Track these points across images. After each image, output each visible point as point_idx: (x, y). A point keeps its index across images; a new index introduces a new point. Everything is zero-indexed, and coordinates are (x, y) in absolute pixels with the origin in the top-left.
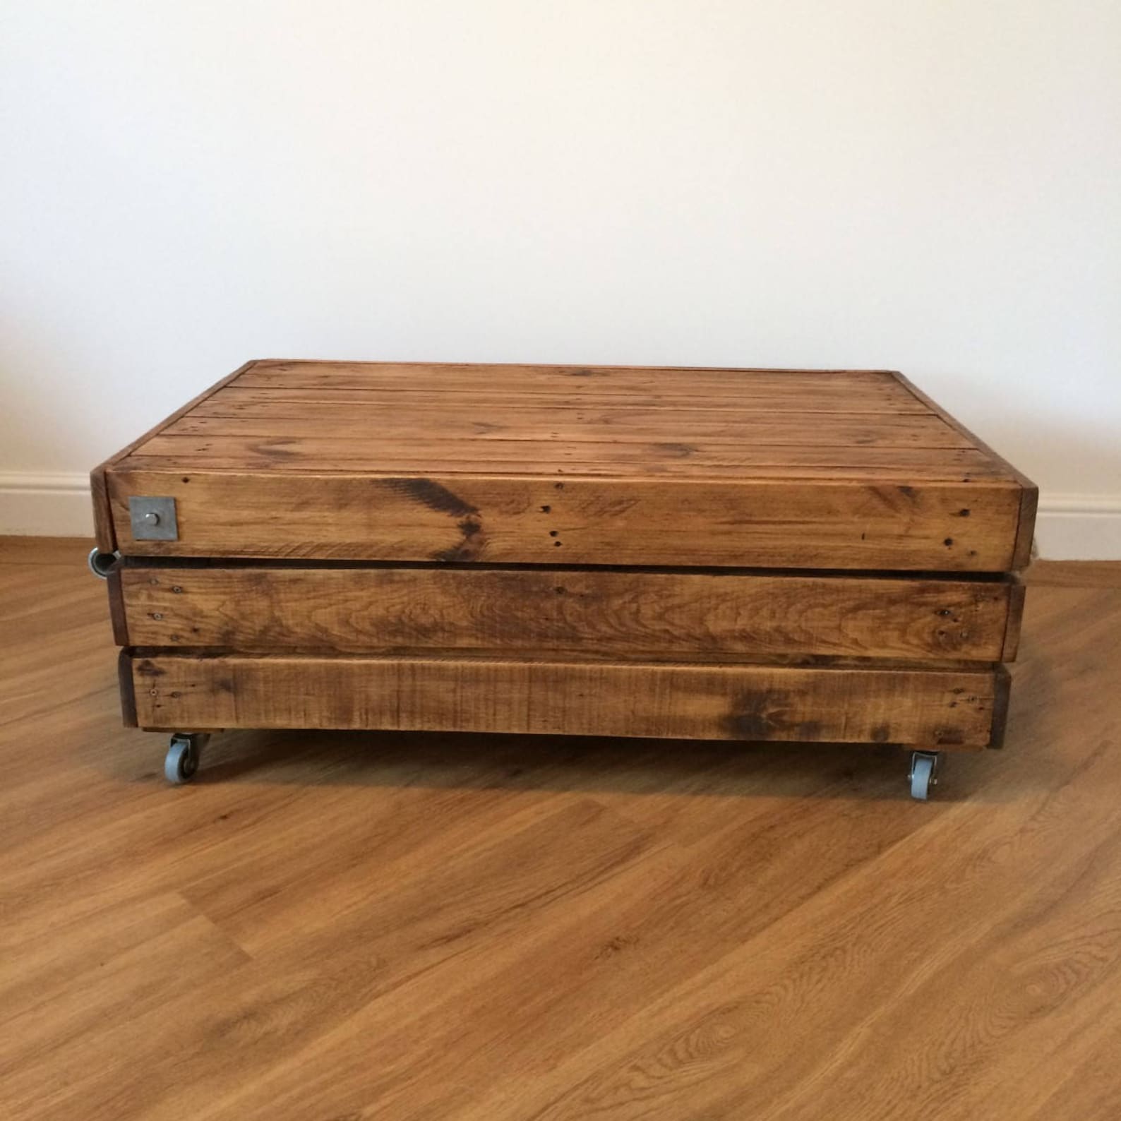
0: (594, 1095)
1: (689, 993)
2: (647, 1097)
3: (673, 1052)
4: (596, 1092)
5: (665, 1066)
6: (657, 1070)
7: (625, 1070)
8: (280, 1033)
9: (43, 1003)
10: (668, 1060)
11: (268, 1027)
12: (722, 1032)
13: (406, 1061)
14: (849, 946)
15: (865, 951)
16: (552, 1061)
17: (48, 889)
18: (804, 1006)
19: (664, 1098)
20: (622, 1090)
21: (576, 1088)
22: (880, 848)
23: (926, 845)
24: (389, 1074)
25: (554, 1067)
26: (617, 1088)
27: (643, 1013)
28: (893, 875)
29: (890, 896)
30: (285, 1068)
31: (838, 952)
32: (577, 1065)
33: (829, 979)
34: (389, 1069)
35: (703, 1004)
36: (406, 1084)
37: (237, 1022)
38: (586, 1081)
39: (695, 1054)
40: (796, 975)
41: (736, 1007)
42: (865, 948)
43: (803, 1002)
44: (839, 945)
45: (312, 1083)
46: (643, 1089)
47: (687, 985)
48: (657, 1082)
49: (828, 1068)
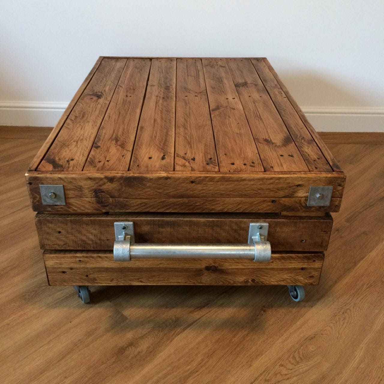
0: (268, 378)
1: (295, 331)
2: (288, 379)
3: (294, 358)
4: (269, 376)
5: (292, 364)
6: (290, 366)
7: (277, 366)
8: (144, 352)
9: (51, 341)
10: (293, 361)
11: (139, 349)
12: (311, 348)
13: (194, 364)
14: (352, 308)
15: (358, 310)
16: (249, 363)
17: (44, 288)
18: (340, 335)
19: (295, 378)
20: (278, 375)
21: (261, 374)
22: (355, 264)
23: (372, 262)
24: (189, 370)
25: (251, 366)
26: (276, 375)
27: (280, 340)
28: (362, 276)
29: (363, 286)
30: (148, 368)
31: (348, 311)
32: (260, 364)
33: (347, 323)
34: (189, 367)
35: (302, 335)
36: (196, 374)
37: (127, 347)
38: (264, 372)
39: (303, 358)
40: (334, 322)
41: (315, 337)
42: (358, 309)
43: (339, 334)
44: (348, 308)
45: (160, 375)
46: (286, 375)
47: (294, 327)
48: (290, 372)
49: (353, 364)
